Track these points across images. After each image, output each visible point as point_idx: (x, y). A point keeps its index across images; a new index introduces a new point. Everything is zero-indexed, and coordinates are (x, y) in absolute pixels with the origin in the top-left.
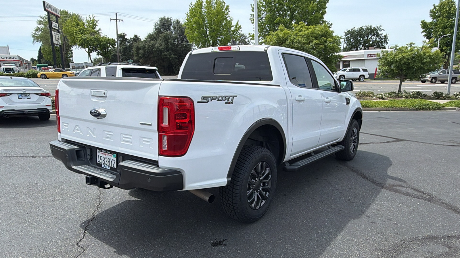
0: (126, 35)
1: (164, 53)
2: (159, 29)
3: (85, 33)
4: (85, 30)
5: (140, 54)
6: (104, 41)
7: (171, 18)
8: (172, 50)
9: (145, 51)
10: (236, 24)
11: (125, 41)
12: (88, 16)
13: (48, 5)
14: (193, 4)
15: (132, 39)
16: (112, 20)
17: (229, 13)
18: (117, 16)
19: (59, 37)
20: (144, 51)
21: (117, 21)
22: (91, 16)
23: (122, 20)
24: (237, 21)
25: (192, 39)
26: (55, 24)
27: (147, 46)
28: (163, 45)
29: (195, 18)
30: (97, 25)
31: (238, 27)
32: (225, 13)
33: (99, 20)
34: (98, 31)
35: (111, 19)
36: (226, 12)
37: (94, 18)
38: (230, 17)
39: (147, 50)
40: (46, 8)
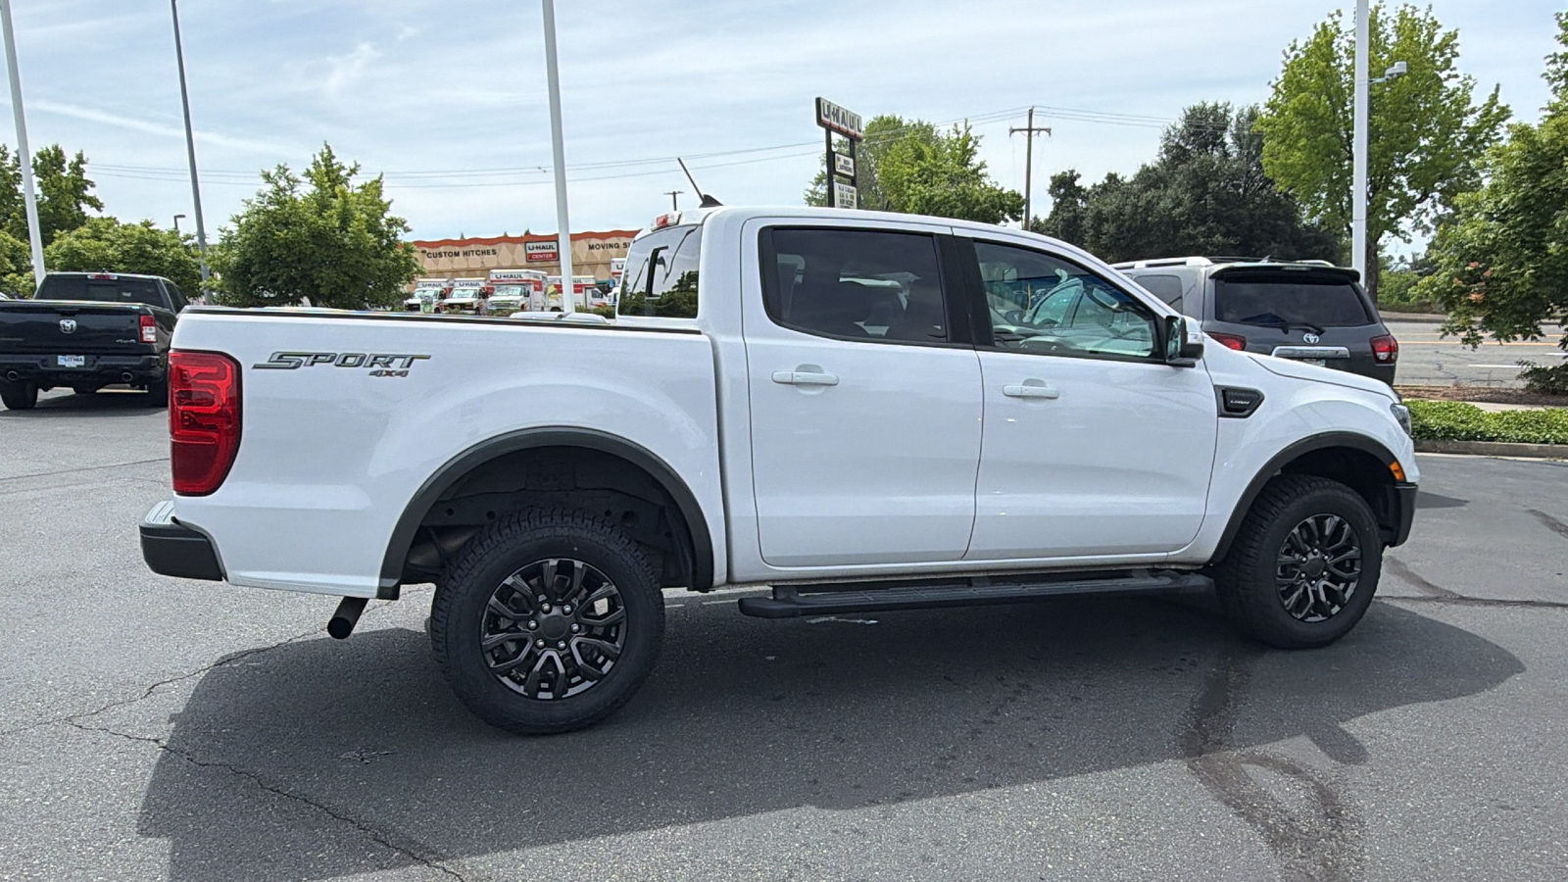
0: (1079, 176)
1: (1186, 231)
2: (1181, 147)
3: (935, 179)
4: (934, 170)
5: (1104, 237)
6: (985, 202)
7: (1229, 104)
8: (1219, 220)
9: (1122, 225)
10: (1486, 101)
11: (1073, 196)
12: (951, 127)
13: (829, 107)
14: (1298, 48)
15: (1099, 186)
16: (1016, 133)
17: (1453, 59)
18: (1033, 117)
19: (852, 197)
20: (1119, 227)
21: (1030, 136)
22: (961, 128)
23: (1046, 130)
24: (1495, 87)
25: (1282, 175)
26: (845, 161)
27: (1128, 209)
28: (1186, 202)
29: (1302, 95)
30: (975, 153)
31: (1495, 110)
32: (1439, 63)
33: (981, 137)
34: (975, 171)
35: (1013, 131)
36: (1442, 59)
37: (970, 131)
38: (1456, 76)
39: (1127, 224)
40: (823, 118)
